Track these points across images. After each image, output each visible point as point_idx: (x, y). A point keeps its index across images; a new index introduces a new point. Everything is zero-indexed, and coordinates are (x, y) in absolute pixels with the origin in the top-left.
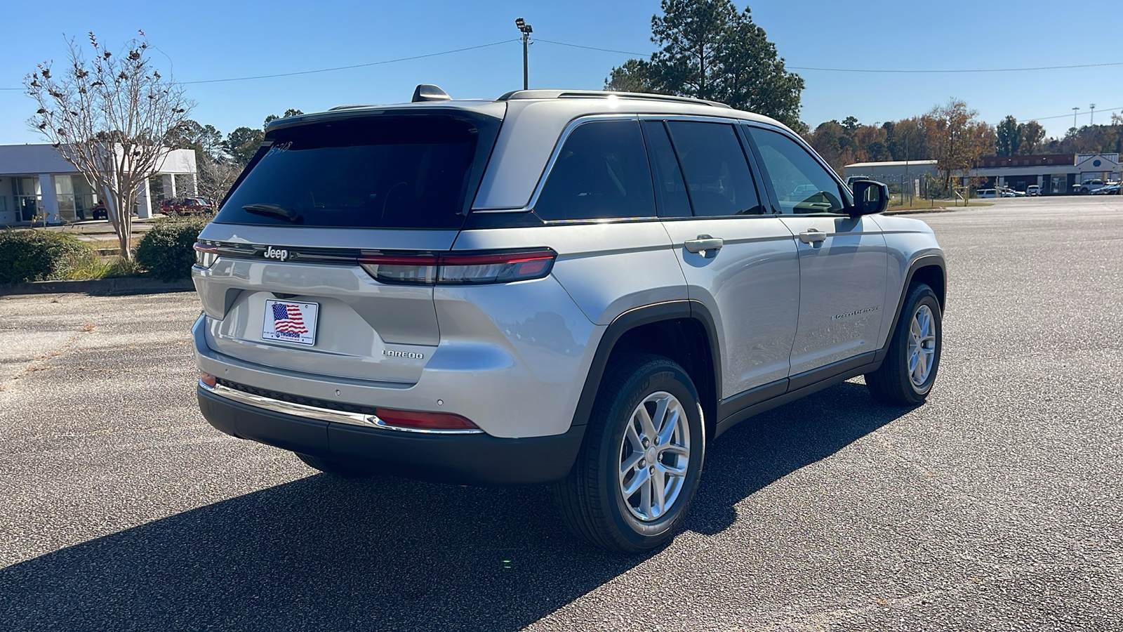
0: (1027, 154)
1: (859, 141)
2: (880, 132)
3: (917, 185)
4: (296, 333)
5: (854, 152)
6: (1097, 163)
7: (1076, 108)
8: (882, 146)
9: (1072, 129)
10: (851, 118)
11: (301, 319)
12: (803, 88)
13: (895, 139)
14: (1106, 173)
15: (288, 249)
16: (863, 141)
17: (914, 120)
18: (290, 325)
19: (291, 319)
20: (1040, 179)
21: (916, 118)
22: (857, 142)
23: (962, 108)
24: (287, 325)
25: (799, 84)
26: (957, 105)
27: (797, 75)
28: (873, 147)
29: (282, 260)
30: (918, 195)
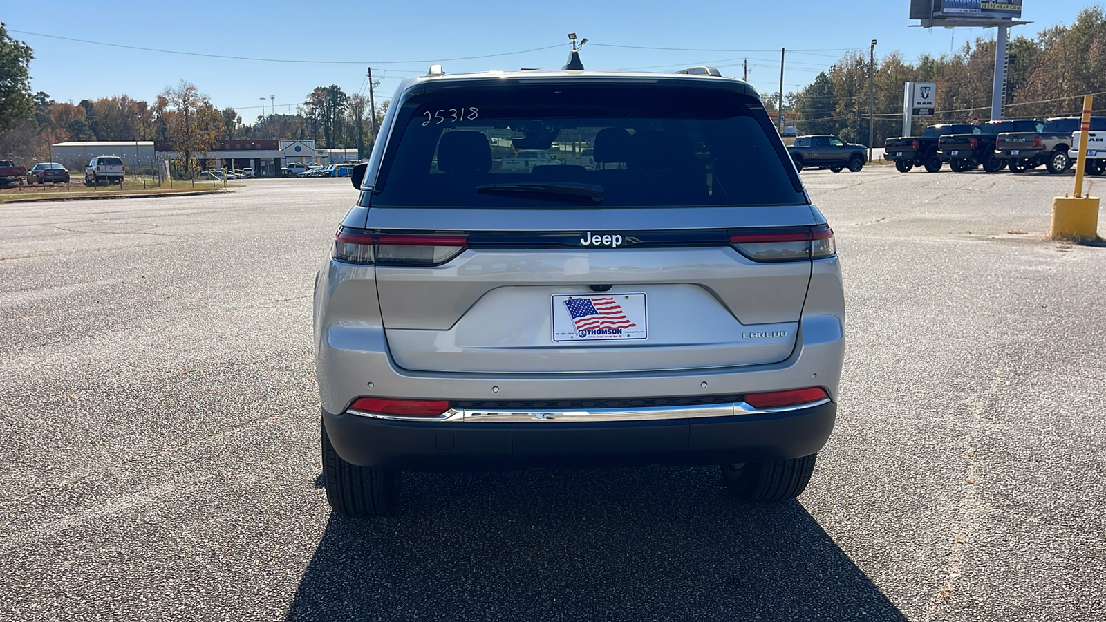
0: (228, 138)
1: (56, 118)
2: (78, 110)
3: (167, 166)
4: (614, 329)
5: (53, 129)
6: (298, 149)
7: (263, 99)
8: (82, 125)
9: (260, 117)
10: (42, 93)
11: (621, 312)
12: (32, 58)
13: (96, 118)
14: (304, 158)
15: (624, 234)
16: (60, 119)
17: (114, 100)
18: (601, 321)
19: (601, 314)
20: (252, 162)
21: (115, 98)
22: (53, 119)
23: (193, 92)
24: (598, 322)
25: (27, 53)
26: (188, 89)
27: (24, 43)
28: (72, 126)
29: (614, 246)
30: (169, 177)
